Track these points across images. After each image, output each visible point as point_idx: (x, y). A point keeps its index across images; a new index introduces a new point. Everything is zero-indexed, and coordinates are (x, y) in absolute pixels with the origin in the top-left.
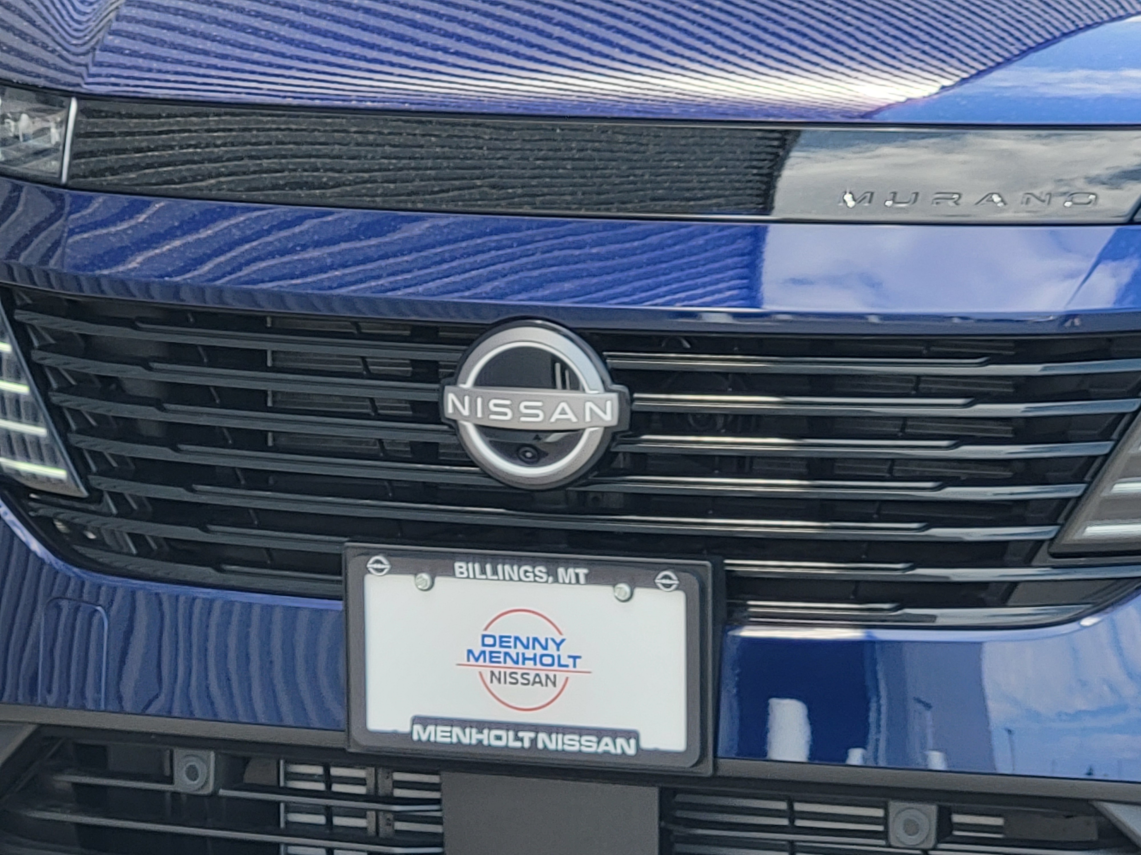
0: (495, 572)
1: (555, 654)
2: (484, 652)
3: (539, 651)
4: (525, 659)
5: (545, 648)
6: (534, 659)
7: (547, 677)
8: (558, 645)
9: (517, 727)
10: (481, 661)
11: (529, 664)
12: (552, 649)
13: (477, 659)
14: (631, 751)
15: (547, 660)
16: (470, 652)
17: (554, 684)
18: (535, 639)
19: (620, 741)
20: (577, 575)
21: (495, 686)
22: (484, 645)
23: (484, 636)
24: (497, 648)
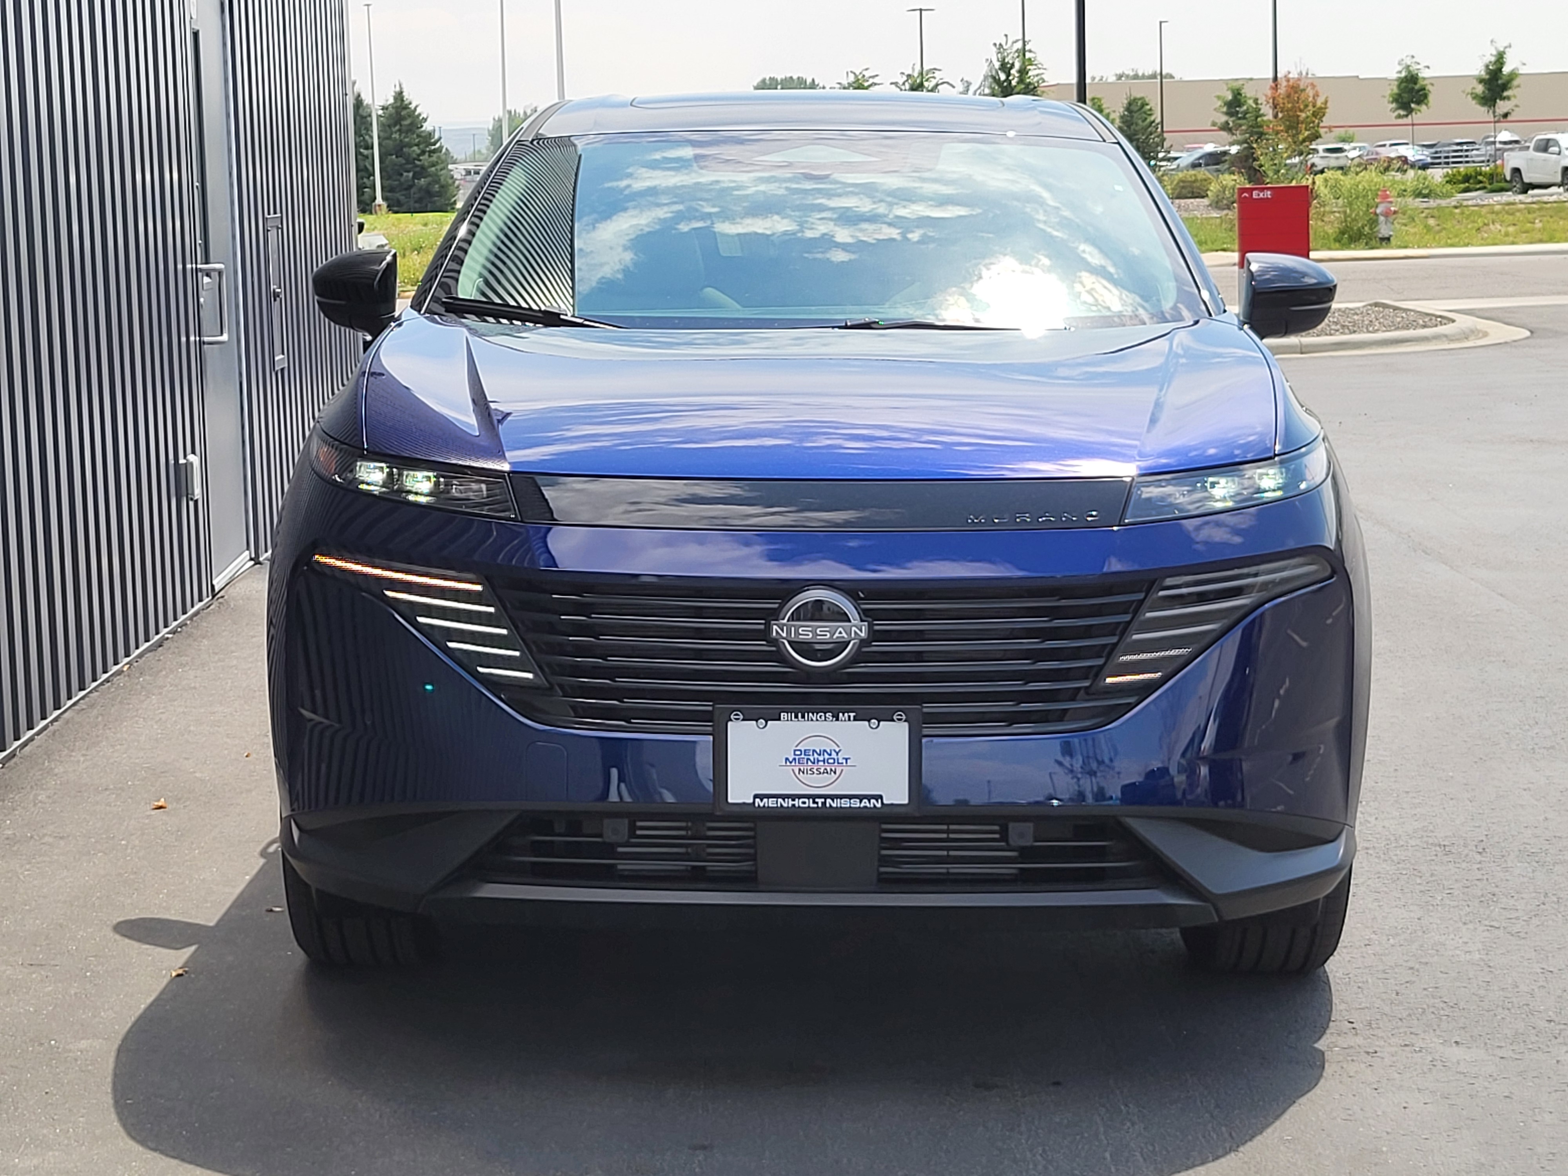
0: (803, 717)
1: (836, 757)
2: (795, 759)
3: (826, 756)
4: (818, 761)
5: (830, 755)
6: (824, 761)
7: (831, 770)
8: (837, 754)
9: (814, 797)
10: (793, 764)
11: (821, 763)
12: (834, 755)
13: (791, 762)
14: (879, 805)
15: (831, 761)
16: (787, 759)
17: (835, 773)
18: (825, 751)
19: (873, 801)
20: (849, 717)
21: (801, 776)
22: (795, 754)
23: (795, 751)
24: (803, 756)
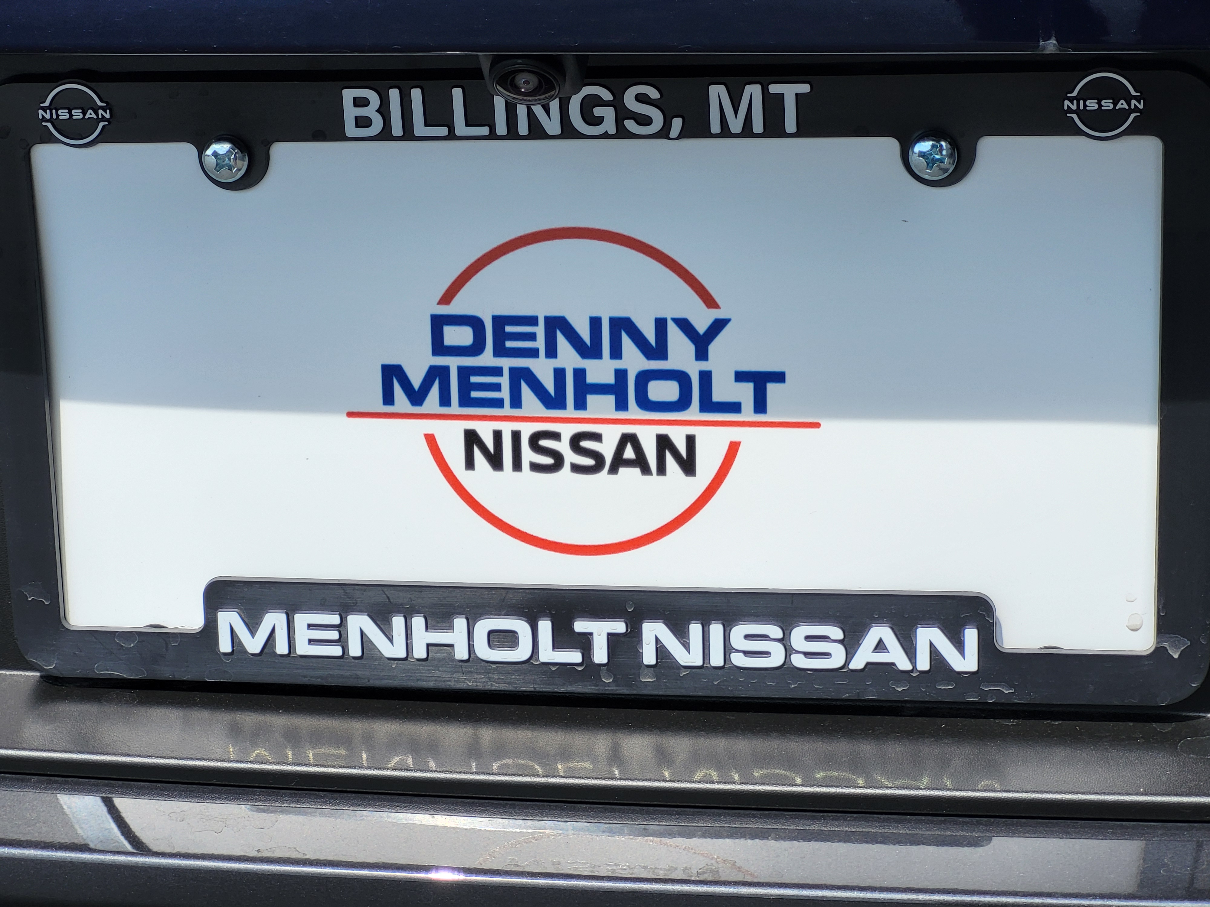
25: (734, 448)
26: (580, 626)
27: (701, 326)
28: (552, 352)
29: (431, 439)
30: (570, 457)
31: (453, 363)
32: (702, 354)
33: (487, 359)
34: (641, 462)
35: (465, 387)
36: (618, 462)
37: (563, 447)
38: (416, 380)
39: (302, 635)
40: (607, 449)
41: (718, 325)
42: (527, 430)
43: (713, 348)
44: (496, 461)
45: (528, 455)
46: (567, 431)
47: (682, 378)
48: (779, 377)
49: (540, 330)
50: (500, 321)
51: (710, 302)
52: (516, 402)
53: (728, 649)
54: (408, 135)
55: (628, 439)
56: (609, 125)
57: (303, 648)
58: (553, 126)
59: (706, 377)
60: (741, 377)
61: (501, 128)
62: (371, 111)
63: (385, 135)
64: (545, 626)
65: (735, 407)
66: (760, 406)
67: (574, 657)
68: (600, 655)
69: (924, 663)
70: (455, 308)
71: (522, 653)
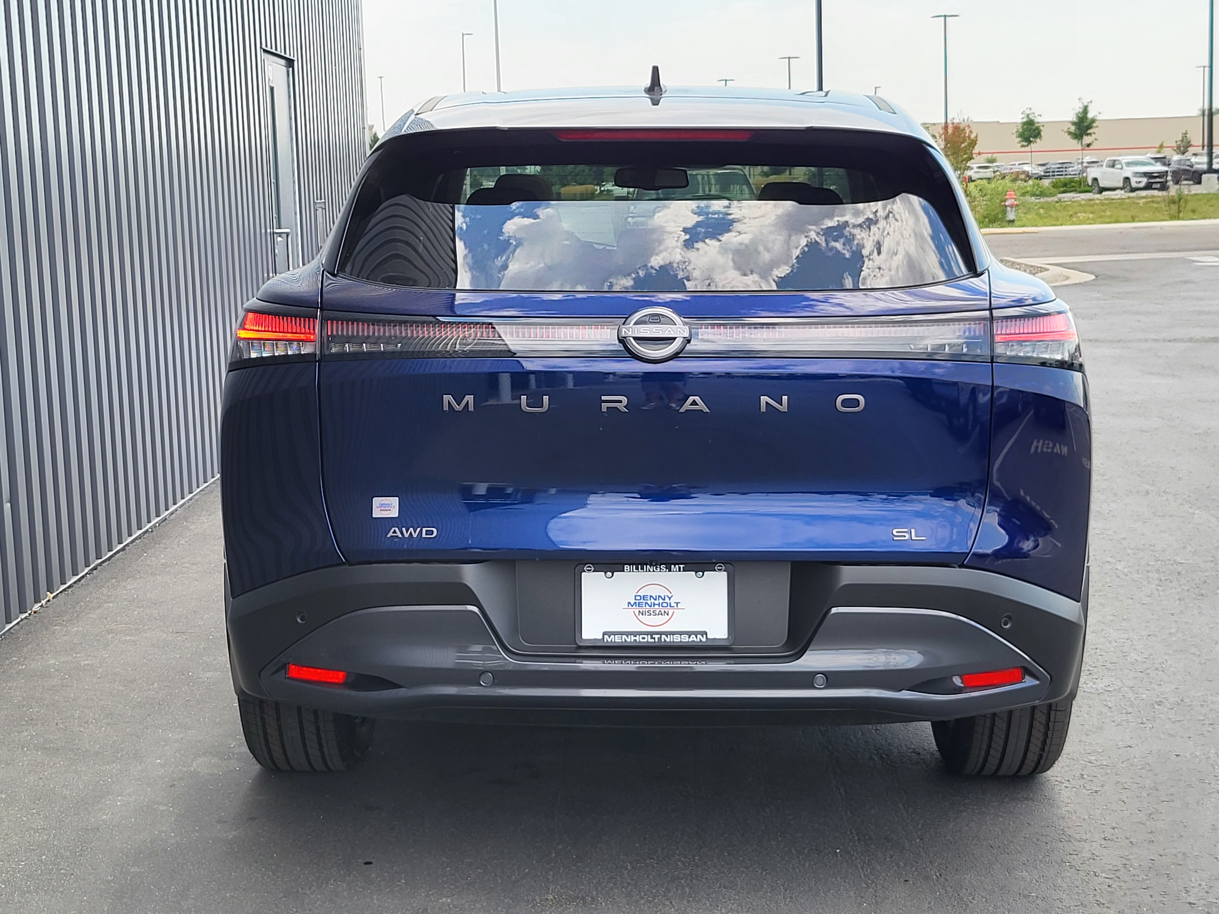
25: (674, 612)
26: (654, 636)
27: (670, 596)
28: (650, 600)
29: (634, 612)
30: (652, 614)
31: (637, 602)
32: (670, 600)
33: (642, 601)
34: (662, 614)
35: (639, 604)
36: (659, 614)
37: (651, 612)
38: (632, 604)
39: (616, 638)
40: (657, 613)
41: (672, 596)
42: (647, 610)
43: (671, 599)
44: (642, 614)
45: (647, 614)
46: (652, 610)
47: (667, 603)
48: (679, 603)
49: (649, 597)
50: (644, 596)
51: (671, 593)
52: (645, 606)
53: (673, 639)
54: (633, 571)
55: (660, 611)
56: (659, 570)
57: (616, 640)
58: (652, 570)
59: (670, 603)
60: (675, 603)
61: (645, 570)
62: (628, 568)
63: (630, 571)
64: (649, 636)
65: (674, 607)
66: (677, 606)
67: (653, 640)
68: (656, 640)
69: (698, 640)
70: (638, 594)
71: (646, 640)
